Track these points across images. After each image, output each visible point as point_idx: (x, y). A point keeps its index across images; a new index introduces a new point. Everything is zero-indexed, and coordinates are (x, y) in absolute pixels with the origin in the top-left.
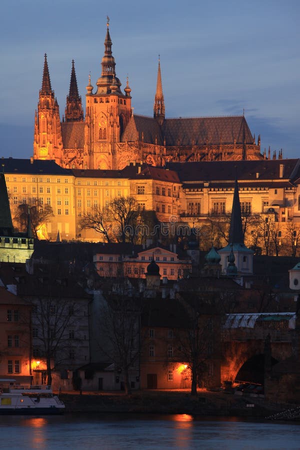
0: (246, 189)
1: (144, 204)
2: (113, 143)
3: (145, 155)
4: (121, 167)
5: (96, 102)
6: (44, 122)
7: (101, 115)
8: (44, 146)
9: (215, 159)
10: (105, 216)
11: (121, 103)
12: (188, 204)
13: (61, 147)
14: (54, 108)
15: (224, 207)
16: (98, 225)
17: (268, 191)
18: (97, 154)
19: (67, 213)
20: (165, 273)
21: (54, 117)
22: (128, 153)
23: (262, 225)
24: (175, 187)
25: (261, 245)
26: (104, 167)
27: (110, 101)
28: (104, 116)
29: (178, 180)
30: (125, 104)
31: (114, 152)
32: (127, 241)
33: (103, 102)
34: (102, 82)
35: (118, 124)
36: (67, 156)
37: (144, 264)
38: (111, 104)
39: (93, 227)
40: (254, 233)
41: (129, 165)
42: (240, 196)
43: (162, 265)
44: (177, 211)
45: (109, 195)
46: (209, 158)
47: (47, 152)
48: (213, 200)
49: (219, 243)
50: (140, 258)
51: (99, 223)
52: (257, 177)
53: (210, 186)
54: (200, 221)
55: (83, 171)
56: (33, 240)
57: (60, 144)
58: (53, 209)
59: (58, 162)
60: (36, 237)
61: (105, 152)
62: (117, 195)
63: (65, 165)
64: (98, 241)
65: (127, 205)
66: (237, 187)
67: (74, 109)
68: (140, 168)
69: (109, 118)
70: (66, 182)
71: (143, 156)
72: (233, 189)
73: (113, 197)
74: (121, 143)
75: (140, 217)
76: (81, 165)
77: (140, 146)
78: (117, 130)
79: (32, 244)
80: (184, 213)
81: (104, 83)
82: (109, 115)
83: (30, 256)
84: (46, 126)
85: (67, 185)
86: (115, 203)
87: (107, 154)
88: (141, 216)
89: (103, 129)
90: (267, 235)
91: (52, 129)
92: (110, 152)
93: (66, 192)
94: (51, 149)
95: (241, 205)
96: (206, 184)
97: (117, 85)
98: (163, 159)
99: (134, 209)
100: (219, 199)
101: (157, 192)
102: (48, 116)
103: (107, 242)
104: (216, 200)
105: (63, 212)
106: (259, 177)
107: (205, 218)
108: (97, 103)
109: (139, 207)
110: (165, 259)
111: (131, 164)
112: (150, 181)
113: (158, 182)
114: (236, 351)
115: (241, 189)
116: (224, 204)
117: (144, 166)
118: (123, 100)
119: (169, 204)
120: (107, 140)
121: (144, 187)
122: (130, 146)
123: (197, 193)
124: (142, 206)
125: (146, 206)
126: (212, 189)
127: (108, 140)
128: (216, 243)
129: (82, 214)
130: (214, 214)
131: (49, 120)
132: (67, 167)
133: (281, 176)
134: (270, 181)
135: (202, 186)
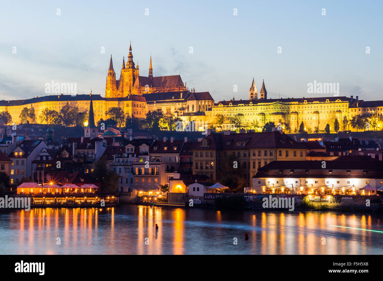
0: (169, 103)
2: (130, 87)
3: (142, 91)
5: (125, 71)
11: (135, 71)
14: (113, 75)
17: (176, 104)
18: (125, 92)
19: (102, 116)
21: (113, 78)
22: (135, 91)
24: (143, 103)
29: (146, 101)
33: (127, 72)
35: (132, 80)
38: (130, 72)
42: (167, 106)
44: (144, 113)
52: (173, 98)
53: (156, 103)
57: (115, 89)
68: (129, 96)
70: (102, 103)
74: (133, 87)
78: (132, 82)
81: (128, 64)
82: (129, 76)
84: (110, 82)
89: (127, 82)
91: (112, 83)
92: (129, 90)
96: (155, 102)
97: (132, 65)
101: (134, 106)
109: (127, 112)
112: (131, 102)
119: (140, 111)
120: (128, 86)
122: (136, 88)
123: (152, 105)
125: (129, 111)
126: (157, 104)
133: (181, 98)
134: (177, 100)
135: (153, 103)
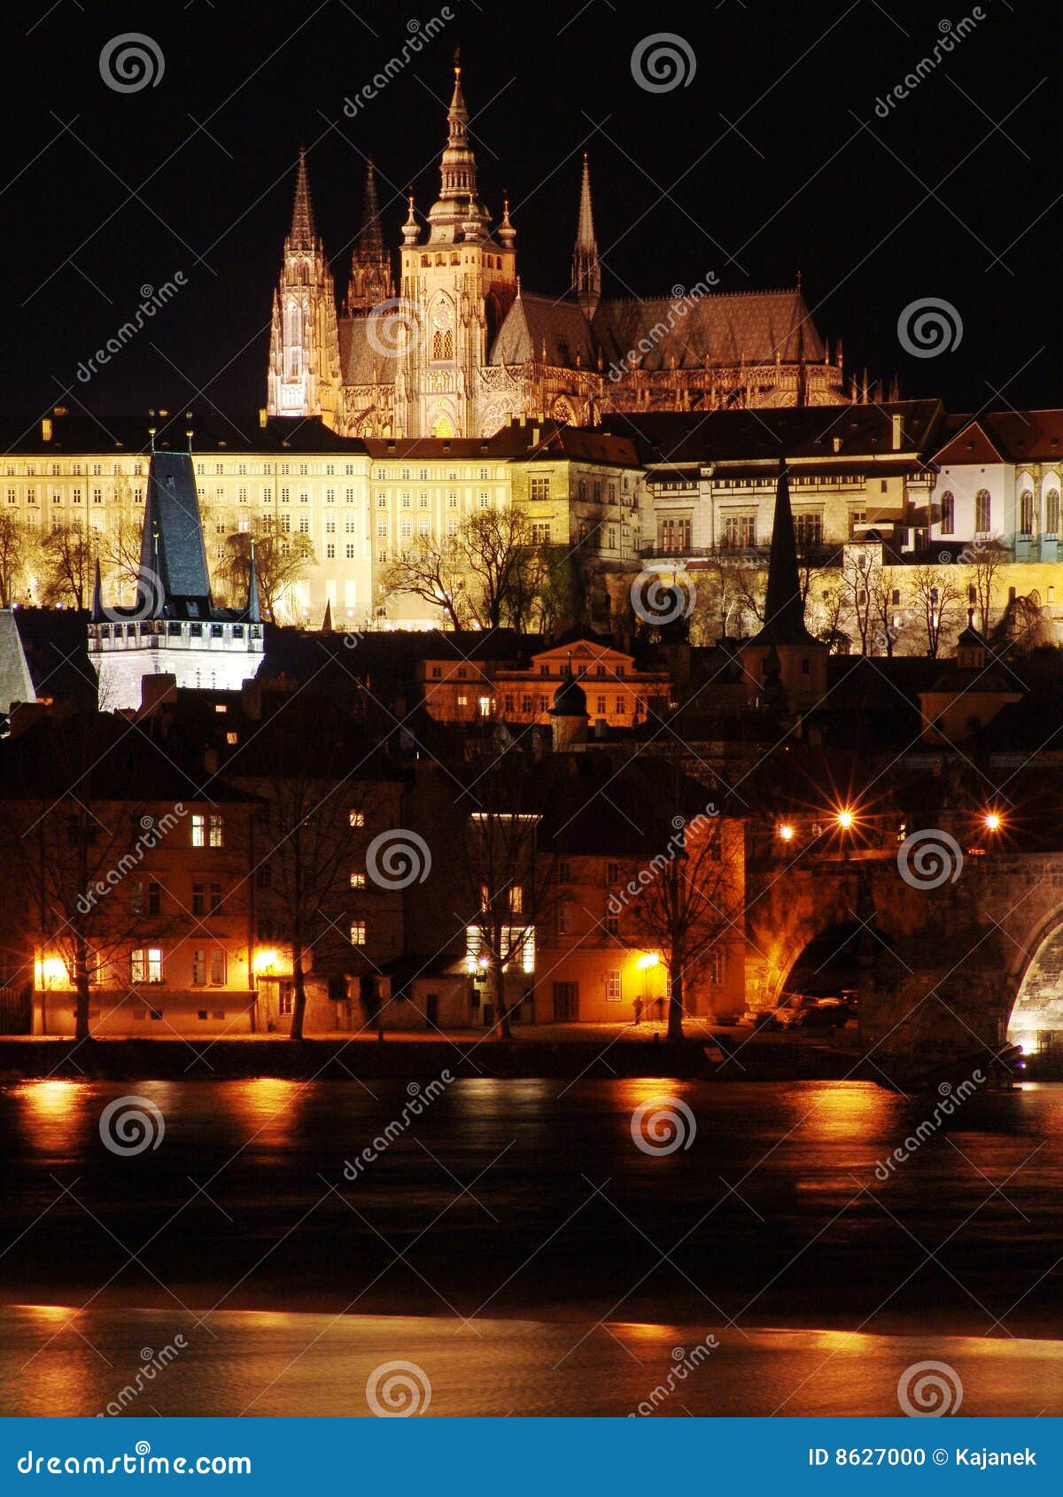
0: (807, 480)
1: (547, 526)
2: (468, 370)
3: (550, 397)
4: (489, 430)
5: (425, 263)
6: (294, 318)
7: (441, 296)
8: (294, 382)
9: (729, 403)
10: (448, 561)
11: (490, 266)
12: (661, 522)
13: (338, 381)
14: (320, 283)
15: (752, 529)
16: (430, 584)
17: (864, 486)
18: (428, 398)
19: (350, 554)
20: (601, 709)
21: (322, 306)
22: (506, 395)
23: (851, 574)
24: (626, 480)
25: (849, 627)
26: (446, 431)
27: (462, 261)
28: (447, 300)
29: (637, 462)
30: (499, 267)
31: (470, 392)
32: (503, 624)
33: (444, 265)
34: (442, 214)
35: (482, 319)
36: (353, 404)
37: (546, 685)
38: (461, 269)
39: (418, 590)
40: (831, 597)
41: (509, 425)
42: (793, 499)
43: (593, 685)
44: (631, 543)
45: (458, 504)
46: (713, 401)
47: (302, 397)
48: (725, 510)
49: (741, 624)
50: (537, 670)
51: (432, 578)
52: (836, 448)
53: (718, 475)
54: (690, 567)
55: (391, 442)
56: (262, 626)
57: (334, 375)
58: (314, 545)
59: (328, 421)
60: (270, 620)
61: (449, 393)
62: (478, 503)
63: (346, 427)
64: (431, 628)
65: (503, 530)
66: (785, 477)
67: (371, 282)
68: (536, 432)
69: (458, 304)
70: (349, 471)
71: (545, 399)
72: (775, 482)
73: (469, 510)
74: (490, 369)
75: (537, 560)
76: (388, 427)
77: (537, 375)
78: (480, 334)
79: (259, 637)
80: (650, 549)
81: (447, 217)
82: (459, 296)
83: (252, 672)
84: (300, 330)
85: (351, 479)
86: (475, 524)
87: (454, 398)
88: (538, 556)
89: (444, 333)
90: (862, 601)
91: (314, 335)
92: (462, 391)
93: (350, 499)
94: (313, 387)
95: (797, 524)
96: (707, 471)
97: (479, 220)
98: (595, 405)
99: (522, 539)
100: (738, 510)
101: (581, 493)
102: (306, 303)
103: (451, 628)
104: (731, 510)
105: (341, 552)
106: (840, 449)
107: (706, 560)
108: (430, 266)
109: (535, 534)
110: (601, 670)
111: (515, 422)
112: (563, 466)
113: (584, 466)
114: (785, 914)
115: (796, 481)
116: (752, 520)
117: (549, 426)
118: (495, 257)
119: (610, 525)
120: (453, 362)
121: (547, 481)
122: (513, 374)
123: (682, 493)
124: (543, 532)
125: (552, 530)
126: (722, 483)
127: (458, 360)
128: (734, 626)
129: (389, 555)
130: (727, 548)
131: (308, 313)
132: (353, 433)
133: (896, 445)
134: (870, 458)
135: (694, 476)
